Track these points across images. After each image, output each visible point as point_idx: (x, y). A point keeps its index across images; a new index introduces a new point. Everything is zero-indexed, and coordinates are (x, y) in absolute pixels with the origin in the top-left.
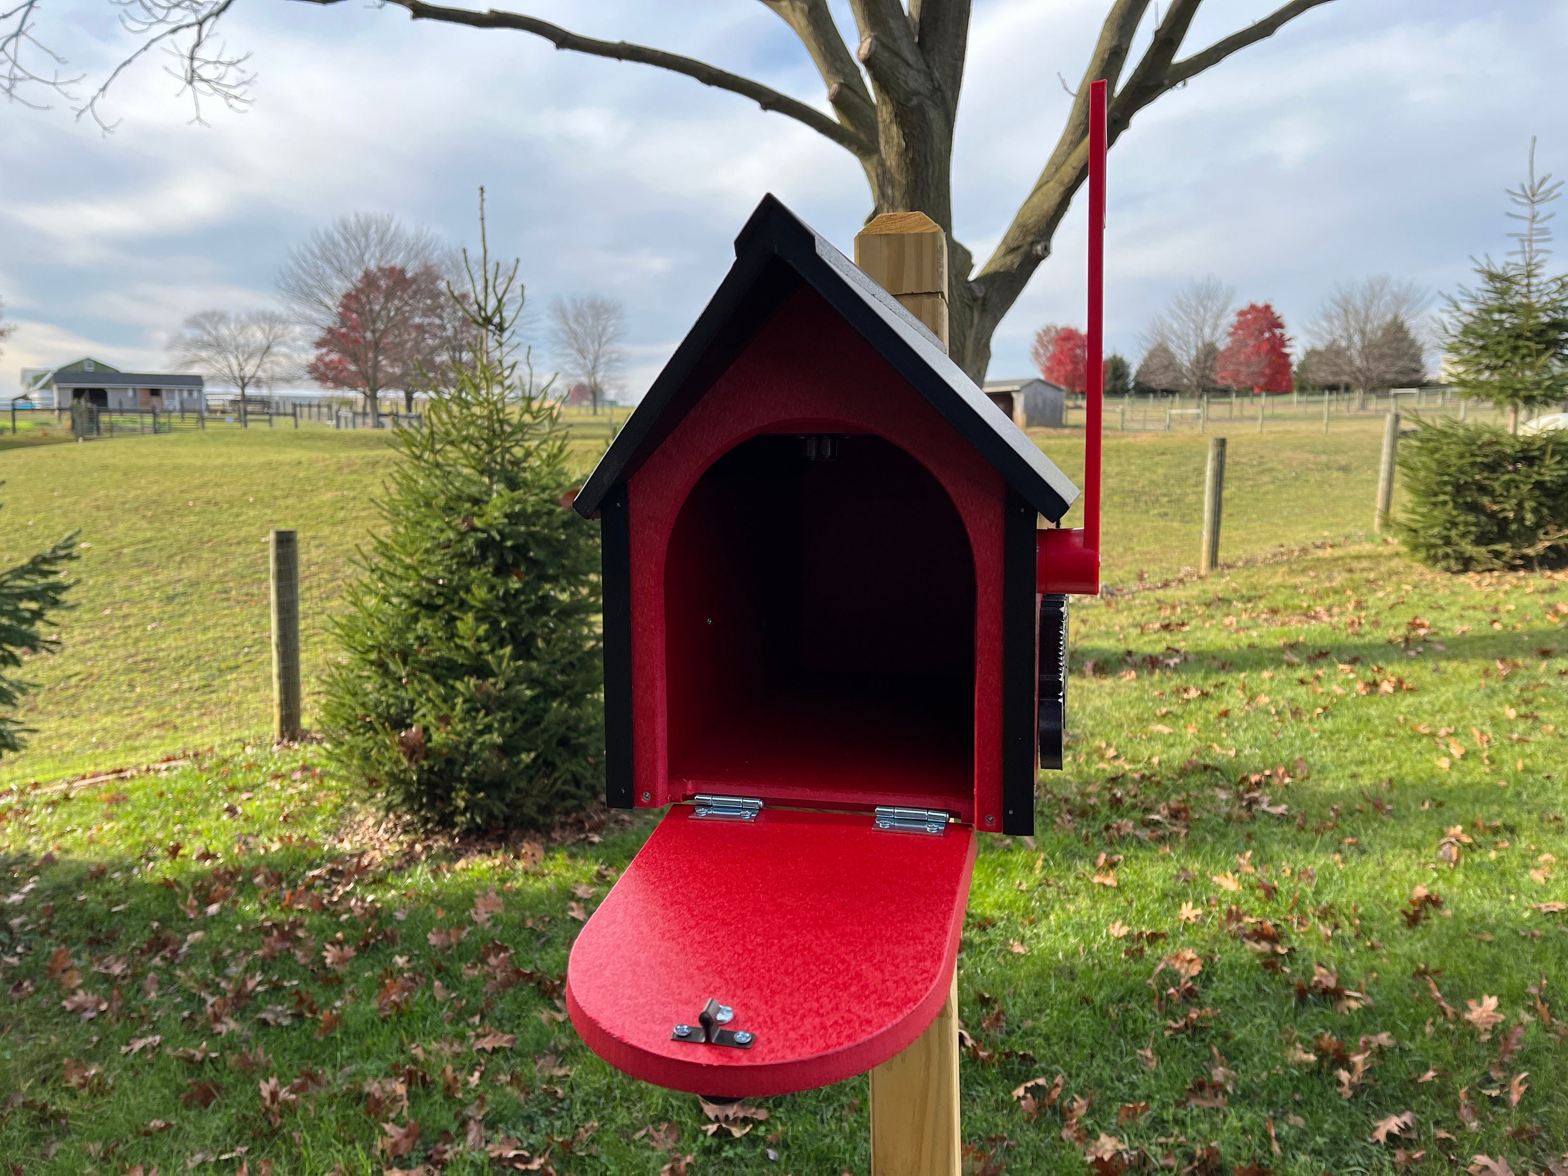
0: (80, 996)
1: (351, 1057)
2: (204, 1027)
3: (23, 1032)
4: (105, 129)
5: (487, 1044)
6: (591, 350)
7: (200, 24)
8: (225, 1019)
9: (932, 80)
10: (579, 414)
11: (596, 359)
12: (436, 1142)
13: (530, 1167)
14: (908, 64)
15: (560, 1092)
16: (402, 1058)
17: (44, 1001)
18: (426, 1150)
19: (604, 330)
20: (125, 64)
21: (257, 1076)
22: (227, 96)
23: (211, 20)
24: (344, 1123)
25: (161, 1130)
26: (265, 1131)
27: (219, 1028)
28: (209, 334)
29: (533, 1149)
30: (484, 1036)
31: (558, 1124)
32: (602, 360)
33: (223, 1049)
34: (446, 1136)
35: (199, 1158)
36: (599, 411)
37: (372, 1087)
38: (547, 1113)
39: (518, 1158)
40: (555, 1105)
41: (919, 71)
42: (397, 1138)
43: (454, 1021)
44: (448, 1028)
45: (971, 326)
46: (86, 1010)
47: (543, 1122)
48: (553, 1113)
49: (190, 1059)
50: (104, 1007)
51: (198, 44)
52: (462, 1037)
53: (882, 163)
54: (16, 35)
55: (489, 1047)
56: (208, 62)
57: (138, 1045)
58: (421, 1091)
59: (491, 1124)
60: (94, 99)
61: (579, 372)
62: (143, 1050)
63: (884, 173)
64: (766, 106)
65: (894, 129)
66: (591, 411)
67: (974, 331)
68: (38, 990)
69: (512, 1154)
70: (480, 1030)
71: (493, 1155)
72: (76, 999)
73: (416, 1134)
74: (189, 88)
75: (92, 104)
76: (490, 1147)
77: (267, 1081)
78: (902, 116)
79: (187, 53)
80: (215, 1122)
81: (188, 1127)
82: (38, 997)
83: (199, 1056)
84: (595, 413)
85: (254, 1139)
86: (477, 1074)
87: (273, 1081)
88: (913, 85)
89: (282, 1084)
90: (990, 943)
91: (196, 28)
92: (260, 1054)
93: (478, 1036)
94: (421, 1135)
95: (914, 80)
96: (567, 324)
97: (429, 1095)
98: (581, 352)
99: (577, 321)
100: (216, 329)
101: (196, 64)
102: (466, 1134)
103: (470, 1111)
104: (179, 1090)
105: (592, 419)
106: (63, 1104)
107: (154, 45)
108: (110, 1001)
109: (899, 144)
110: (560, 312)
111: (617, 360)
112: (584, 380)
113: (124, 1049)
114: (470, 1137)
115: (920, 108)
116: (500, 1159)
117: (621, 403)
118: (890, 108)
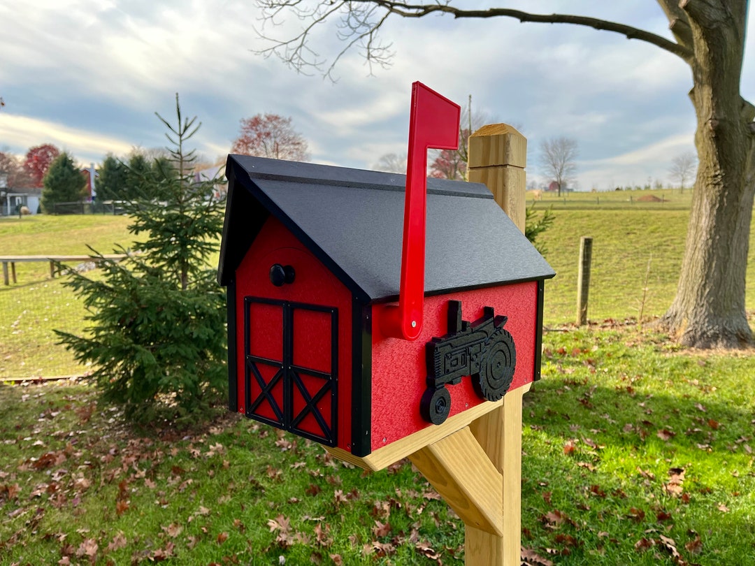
0: (282, 441)
1: (373, 489)
2: (322, 463)
3: (260, 452)
4: (334, 82)
5: (429, 496)
6: (560, 164)
7: (371, 33)
8: (330, 461)
9: (726, 13)
10: (551, 196)
11: (561, 169)
12: (397, 535)
13: (432, 557)
14: (711, 6)
15: (454, 526)
16: (392, 494)
17: (270, 440)
18: (392, 537)
19: (567, 154)
20: (341, 54)
21: (336, 488)
22: (382, 63)
23: (376, 30)
24: (362, 516)
25: (295, 502)
26: (332, 512)
27: (327, 464)
28: (389, 164)
29: (437, 549)
30: (428, 492)
31: (451, 541)
32: (565, 169)
33: (326, 474)
34: (401, 533)
35: (306, 517)
36: (561, 194)
37: (377, 504)
38: (447, 535)
39: (428, 552)
40: (451, 532)
41: (717, 9)
42: (380, 528)
43: (418, 483)
44: (414, 484)
45: (750, 148)
46: (283, 447)
47: (444, 538)
48: (450, 535)
49: (312, 475)
50: (289, 447)
51: (370, 42)
52: (419, 491)
53: (695, 61)
54: (301, 46)
55: (429, 497)
56: (375, 49)
57: (297, 466)
58: (395, 510)
59: (421, 532)
60: (330, 70)
61: (553, 175)
62: (299, 468)
63: (697, 66)
64: (630, 37)
65: (702, 42)
66: (557, 195)
67: (752, 151)
68: (269, 436)
69: (426, 549)
70: (427, 489)
71: (418, 547)
72: (281, 442)
73: (390, 528)
74: (368, 61)
75: (329, 72)
76: (418, 543)
77: (338, 491)
78: (707, 35)
79: (366, 46)
80: (317, 503)
81: (306, 504)
82: (268, 439)
83: (316, 474)
84: (559, 195)
85: (327, 514)
86: (421, 509)
87: (340, 492)
88: (713, 17)
89: (344, 493)
90: (707, 502)
91: (369, 35)
92: (338, 479)
93: (426, 492)
94: (391, 530)
95: (715, 14)
96: (548, 152)
97: (398, 513)
98: (554, 165)
99: (553, 150)
100: (391, 161)
101: (371, 50)
102: (410, 534)
103: (415, 525)
104: (307, 487)
105: (558, 199)
106: (265, 484)
107: (353, 44)
108: (293, 445)
109: (705, 50)
110: (545, 146)
111: (573, 169)
112: (555, 179)
113: (292, 466)
114: (412, 536)
115: (718, 29)
116: (420, 550)
117: (575, 190)
118: (699, 30)
